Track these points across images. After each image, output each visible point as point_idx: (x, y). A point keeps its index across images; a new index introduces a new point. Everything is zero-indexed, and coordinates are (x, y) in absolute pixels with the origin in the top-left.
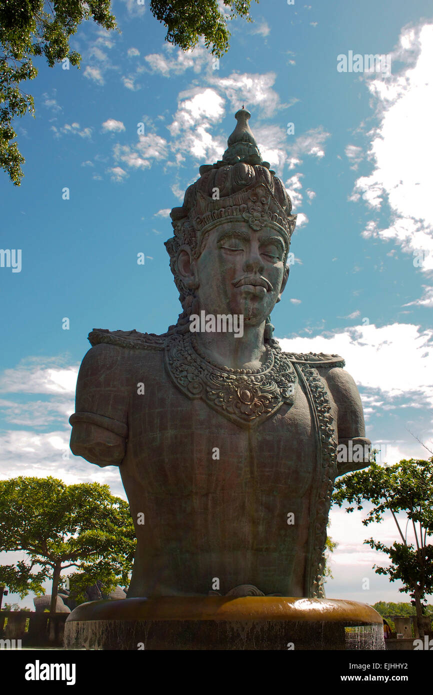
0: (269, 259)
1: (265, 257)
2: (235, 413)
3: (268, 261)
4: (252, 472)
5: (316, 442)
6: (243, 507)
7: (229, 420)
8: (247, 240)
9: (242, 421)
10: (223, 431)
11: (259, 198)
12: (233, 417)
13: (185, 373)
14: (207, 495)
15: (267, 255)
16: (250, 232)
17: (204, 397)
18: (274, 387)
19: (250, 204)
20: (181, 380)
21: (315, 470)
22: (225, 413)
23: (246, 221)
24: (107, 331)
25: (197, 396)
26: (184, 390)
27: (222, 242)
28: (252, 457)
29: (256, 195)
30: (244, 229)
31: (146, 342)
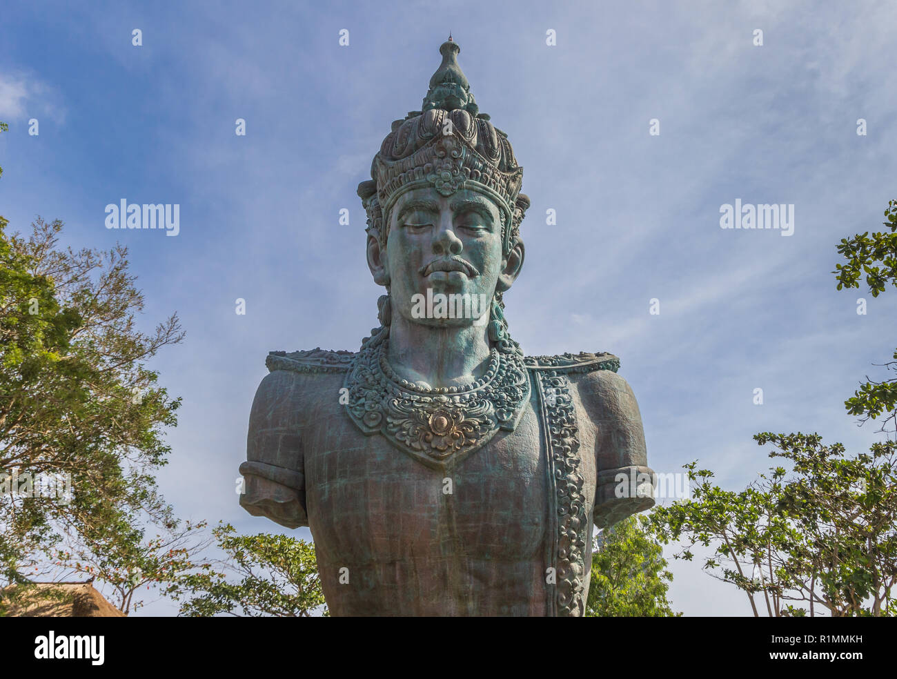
0: (471, 232)
1: (465, 230)
2: (422, 449)
3: (469, 235)
4: (451, 530)
5: (546, 480)
6: (444, 577)
7: (416, 459)
8: (435, 211)
9: (432, 460)
10: (407, 476)
11: (448, 152)
12: (421, 455)
13: (362, 400)
14: (393, 563)
15: (467, 228)
16: (438, 200)
17: (383, 431)
18: (489, 409)
19: (436, 161)
20: (356, 410)
21: (546, 520)
22: (408, 450)
23: (432, 185)
24: (283, 354)
25: (374, 430)
26: (358, 423)
27: (403, 218)
28: (449, 510)
29: (443, 149)
30: (429, 198)
31: (327, 363)
